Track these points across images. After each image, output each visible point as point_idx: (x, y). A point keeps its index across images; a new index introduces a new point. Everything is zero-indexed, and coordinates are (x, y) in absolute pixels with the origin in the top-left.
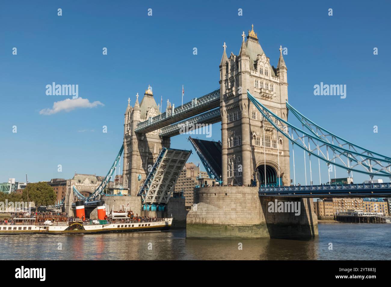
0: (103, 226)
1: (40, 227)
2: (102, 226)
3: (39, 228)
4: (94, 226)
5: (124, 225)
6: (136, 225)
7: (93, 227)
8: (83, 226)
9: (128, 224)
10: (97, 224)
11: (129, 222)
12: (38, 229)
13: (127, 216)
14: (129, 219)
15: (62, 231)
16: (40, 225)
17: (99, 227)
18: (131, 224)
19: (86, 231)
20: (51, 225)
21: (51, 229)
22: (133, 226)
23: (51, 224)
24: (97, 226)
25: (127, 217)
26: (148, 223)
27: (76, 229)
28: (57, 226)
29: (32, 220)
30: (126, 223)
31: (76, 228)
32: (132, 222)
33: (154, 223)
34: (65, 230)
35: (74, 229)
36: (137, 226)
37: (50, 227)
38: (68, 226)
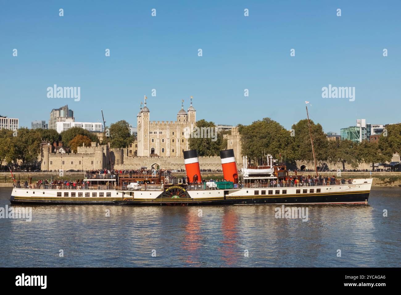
0: (226, 193)
1: (124, 193)
2: (222, 192)
3: (122, 194)
4: (207, 192)
5: (267, 190)
6: (291, 191)
7: (204, 193)
8: (186, 192)
9: (274, 190)
10: (213, 189)
11: (276, 186)
12: (120, 195)
13: (272, 175)
14: (275, 180)
15: (153, 200)
16: (123, 190)
17: (219, 194)
18: (281, 190)
19: (193, 199)
20: (137, 190)
21: (138, 195)
22: (284, 192)
23: (136, 188)
24: (211, 191)
25: (272, 177)
26: (315, 188)
27: (176, 197)
28: (145, 190)
29: (110, 182)
30: (271, 186)
31: (174, 194)
32: (282, 186)
33: (329, 187)
34: (157, 198)
35: (171, 196)
36: (294, 193)
37: (135, 192)
38: (162, 191)
